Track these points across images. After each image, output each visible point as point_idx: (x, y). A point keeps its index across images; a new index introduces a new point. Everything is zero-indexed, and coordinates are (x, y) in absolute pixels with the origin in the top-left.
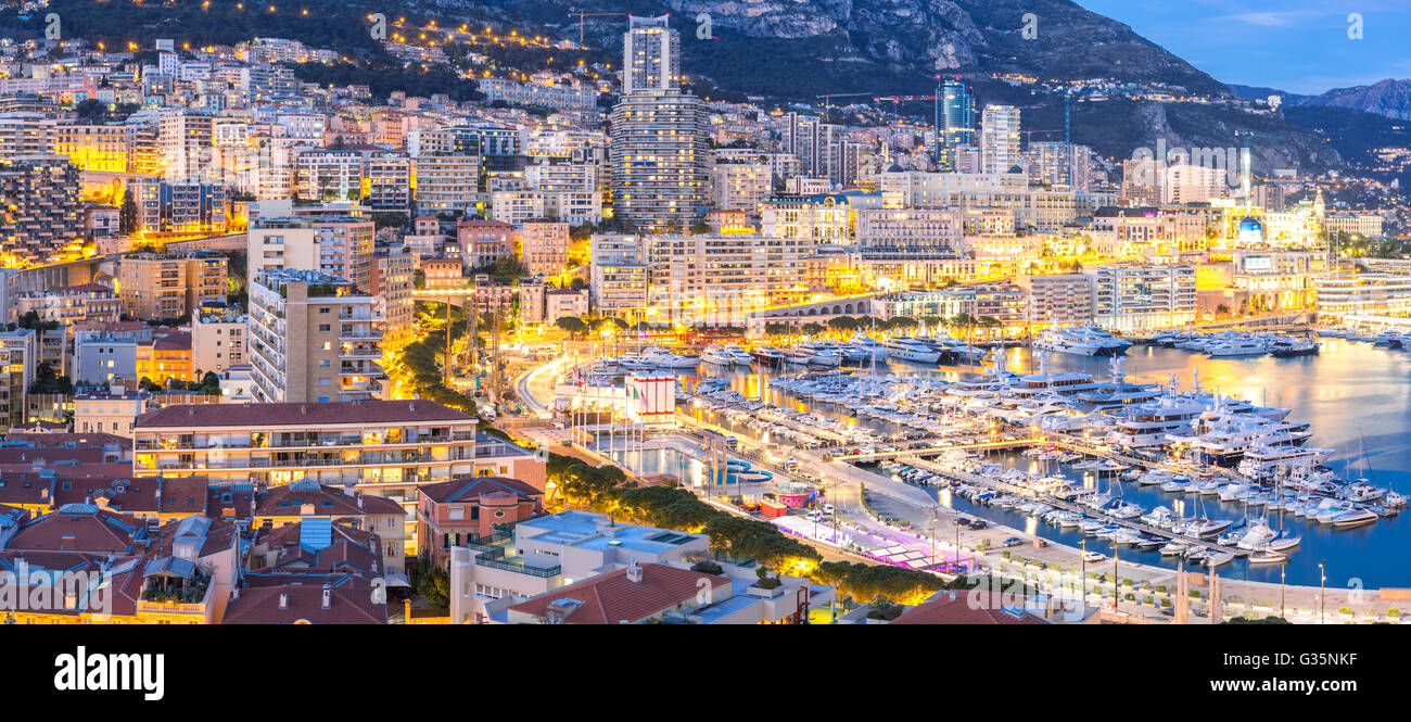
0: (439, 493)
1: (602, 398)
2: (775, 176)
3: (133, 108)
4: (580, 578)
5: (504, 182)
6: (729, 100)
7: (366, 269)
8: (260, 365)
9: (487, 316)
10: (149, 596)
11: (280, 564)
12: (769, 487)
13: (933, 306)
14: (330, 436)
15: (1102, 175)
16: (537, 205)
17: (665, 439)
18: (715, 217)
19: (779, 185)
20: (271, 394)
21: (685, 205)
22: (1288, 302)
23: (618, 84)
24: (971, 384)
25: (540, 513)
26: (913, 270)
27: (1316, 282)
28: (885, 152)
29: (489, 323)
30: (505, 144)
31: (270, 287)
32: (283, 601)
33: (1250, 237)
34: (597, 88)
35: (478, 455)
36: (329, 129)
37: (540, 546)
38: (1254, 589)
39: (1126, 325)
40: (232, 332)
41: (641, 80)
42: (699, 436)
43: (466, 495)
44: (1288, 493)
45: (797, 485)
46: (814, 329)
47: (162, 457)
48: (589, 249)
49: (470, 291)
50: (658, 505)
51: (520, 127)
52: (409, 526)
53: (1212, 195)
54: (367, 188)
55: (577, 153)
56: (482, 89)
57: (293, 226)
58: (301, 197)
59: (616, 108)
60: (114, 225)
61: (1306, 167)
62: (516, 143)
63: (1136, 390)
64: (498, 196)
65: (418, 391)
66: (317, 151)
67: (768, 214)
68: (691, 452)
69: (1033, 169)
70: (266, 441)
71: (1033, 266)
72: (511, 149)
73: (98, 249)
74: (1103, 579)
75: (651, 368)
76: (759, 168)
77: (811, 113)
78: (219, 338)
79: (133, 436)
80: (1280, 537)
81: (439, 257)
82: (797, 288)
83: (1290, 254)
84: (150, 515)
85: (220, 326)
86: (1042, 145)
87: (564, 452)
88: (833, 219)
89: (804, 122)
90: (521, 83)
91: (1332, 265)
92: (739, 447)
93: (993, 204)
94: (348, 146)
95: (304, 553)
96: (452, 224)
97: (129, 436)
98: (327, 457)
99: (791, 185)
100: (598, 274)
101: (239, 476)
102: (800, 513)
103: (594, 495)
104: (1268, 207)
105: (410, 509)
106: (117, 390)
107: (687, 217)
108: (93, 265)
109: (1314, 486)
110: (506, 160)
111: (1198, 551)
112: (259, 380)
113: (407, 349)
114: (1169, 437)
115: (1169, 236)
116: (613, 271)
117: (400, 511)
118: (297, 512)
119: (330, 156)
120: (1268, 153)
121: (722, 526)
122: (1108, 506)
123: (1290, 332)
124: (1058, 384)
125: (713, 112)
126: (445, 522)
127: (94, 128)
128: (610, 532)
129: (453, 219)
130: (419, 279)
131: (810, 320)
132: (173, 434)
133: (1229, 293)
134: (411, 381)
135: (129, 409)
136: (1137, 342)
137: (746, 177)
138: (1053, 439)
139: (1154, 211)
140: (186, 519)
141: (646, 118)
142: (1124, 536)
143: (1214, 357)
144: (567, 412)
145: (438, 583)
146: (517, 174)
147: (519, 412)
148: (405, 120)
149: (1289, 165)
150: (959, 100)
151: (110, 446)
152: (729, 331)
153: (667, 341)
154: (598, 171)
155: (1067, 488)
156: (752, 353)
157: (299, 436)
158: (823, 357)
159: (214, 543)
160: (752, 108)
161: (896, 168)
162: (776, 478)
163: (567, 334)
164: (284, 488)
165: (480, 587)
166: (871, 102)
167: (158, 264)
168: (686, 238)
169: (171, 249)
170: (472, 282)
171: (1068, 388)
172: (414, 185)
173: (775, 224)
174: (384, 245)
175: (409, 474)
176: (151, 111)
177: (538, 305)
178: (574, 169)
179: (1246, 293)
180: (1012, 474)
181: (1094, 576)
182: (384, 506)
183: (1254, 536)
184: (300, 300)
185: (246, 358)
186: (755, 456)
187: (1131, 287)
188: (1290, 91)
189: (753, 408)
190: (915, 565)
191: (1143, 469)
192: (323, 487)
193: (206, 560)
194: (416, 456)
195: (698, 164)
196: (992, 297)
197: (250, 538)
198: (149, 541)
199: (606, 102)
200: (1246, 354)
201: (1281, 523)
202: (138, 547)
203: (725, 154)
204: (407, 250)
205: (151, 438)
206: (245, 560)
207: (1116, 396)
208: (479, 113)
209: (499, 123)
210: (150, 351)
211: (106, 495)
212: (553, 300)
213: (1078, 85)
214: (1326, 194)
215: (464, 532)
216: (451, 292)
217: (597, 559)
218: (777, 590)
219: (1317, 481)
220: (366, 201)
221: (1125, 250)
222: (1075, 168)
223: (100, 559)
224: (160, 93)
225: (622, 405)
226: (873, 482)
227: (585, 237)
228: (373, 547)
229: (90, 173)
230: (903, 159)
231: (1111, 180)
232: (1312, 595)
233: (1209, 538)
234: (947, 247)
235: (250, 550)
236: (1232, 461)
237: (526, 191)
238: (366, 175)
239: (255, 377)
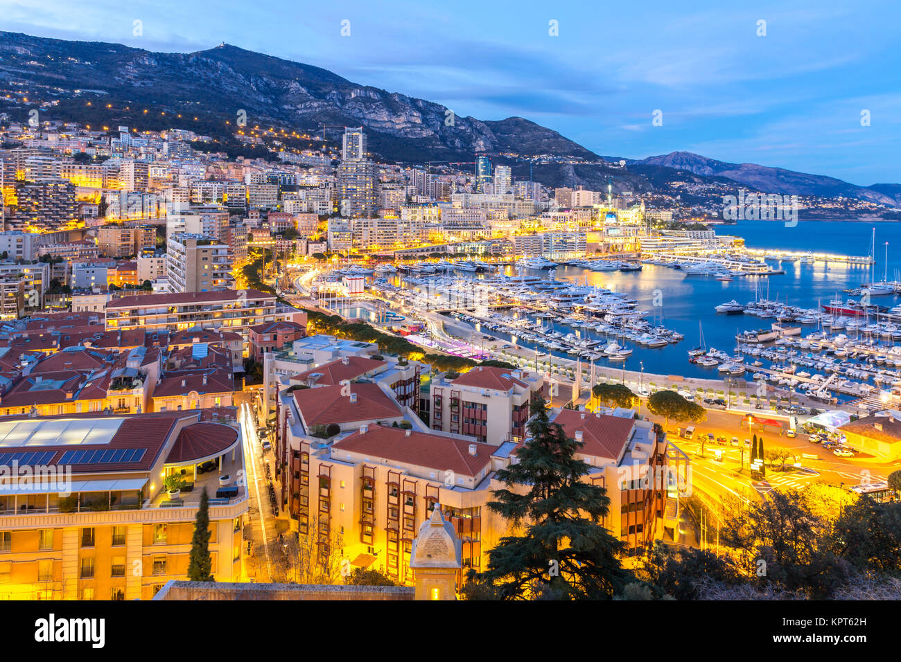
0: (258, 329)
1: (333, 287)
2: (407, 195)
3: (106, 158)
4: (322, 364)
5: (290, 196)
6: (388, 163)
7: (225, 233)
8: (172, 276)
9: (282, 253)
10: (113, 388)
11: (182, 366)
12: (403, 323)
13: (474, 248)
14: (207, 307)
15: (546, 195)
16: (304, 207)
17: (359, 304)
18: (381, 211)
19: (409, 199)
20: (178, 289)
21: (369, 207)
22: (627, 248)
23: (340, 156)
24: (490, 281)
25: (305, 336)
26: (465, 234)
27: (641, 239)
28: (454, 185)
29: (282, 256)
30: (290, 180)
31: (178, 241)
32: (184, 383)
33: (611, 220)
34: (331, 157)
35: (277, 312)
36: (207, 171)
37: (304, 350)
38: (611, 371)
39: (556, 256)
40: (159, 262)
41: (350, 155)
42: (374, 302)
43: (272, 330)
44: (627, 330)
45: (415, 322)
46: (423, 258)
47: (121, 321)
48: (327, 225)
49: (273, 242)
50: (356, 331)
51: (297, 173)
52: (245, 344)
53: (594, 203)
54: (226, 198)
55: (322, 185)
56: (280, 156)
57: (190, 214)
58: (194, 201)
59: (339, 166)
60: (95, 212)
61: (636, 190)
62: (295, 180)
63: (560, 284)
64: (287, 202)
65: (249, 286)
66: (201, 181)
67: (404, 211)
68: (370, 309)
69: (517, 192)
70: (175, 310)
71: (516, 232)
72: (293, 182)
73: (86, 224)
74: (544, 364)
75: (354, 274)
76: (400, 191)
77: (422, 169)
78: (152, 264)
79: (105, 312)
80: (623, 349)
81: (259, 228)
82: (416, 241)
83: (628, 228)
84: (114, 349)
85: (153, 259)
86: (520, 183)
87: (315, 310)
88: (432, 212)
89: (420, 173)
90: (297, 155)
91: (648, 233)
92: (391, 307)
93: (500, 207)
94: (217, 180)
95: (194, 360)
96: (265, 214)
97: (103, 312)
98: (206, 316)
99: (414, 199)
100: (331, 235)
101: (162, 327)
102: (417, 334)
103: (328, 328)
104: (619, 208)
105: (245, 337)
106: (98, 290)
107: (369, 211)
108: (83, 232)
109: (639, 327)
110: (290, 187)
111: (587, 353)
112: (172, 283)
113: (245, 267)
114: (574, 304)
115: (575, 220)
116: (338, 234)
117: (241, 338)
118: (191, 342)
119: (208, 183)
120: (619, 185)
121: (383, 340)
122: (547, 332)
123: (628, 261)
124: (526, 281)
125: (381, 168)
126: (261, 342)
127: (84, 167)
128: (335, 343)
129: (266, 212)
130: (250, 238)
131: (422, 254)
132: (127, 309)
133: (601, 244)
134: (246, 281)
135: (102, 300)
136: (560, 264)
137: (395, 195)
138: (524, 303)
139: (568, 210)
140: (133, 349)
141: (352, 170)
142: (554, 345)
143: (594, 271)
144: (317, 293)
145: (258, 369)
146: (295, 193)
147: (295, 293)
148: (244, 169)
149: (629, 190)
150: (485, 164)
151: (92, 317)
152: (387, 258)
153: (361, 263)
154: (331, 192)
155: (530, 324)
156: (397, 268)
157: (192, 307)
158: (427, 269)
159: (148, 359)
160: (398, 167)
161: (458, 192)
162: (407, 319)
163: (317, 260)
164: (184, 331)
165: (277, 370)
166: (448, 165)
167: (120, 231)
168: (369, 220)
169: (127, 224)
170: (275, 239)
171: (530, 283)
172: (248, 197)
173: (407, 214)
174: (233, 222)
175: (245, 322)
176: (116, 160)
177: (304, 249)
178: (321, 191)
179: (609, 244)
180: (506, 318)
181: (541, 362)
182: (233, 336)
183: (611, 348)
184: (193, 247)
185: (165, 273)
186: (398, 310)
187: (558, 241)
188: (630, 158)
189: (397, 290)
190: (465, 356)
191: (563, 317)
192: (204, 330)
193: (144, 367)
194: (248, 313)
195: (375, 189)
196: (498, 245)
197: (167, 355)
198: (113, 361)
199: (335, 163)
200: (609, 270)
201: (624, 343)
202: (108, 364)
203: (385, 186)
204: (245, 225)
205: (115, 312)
206: (164, 366)
207: (551, 286)
208: (278, 167)
209: (287, 171)
210: (115, 271)
211: (90, 341)
212: (310, 245)
213: (536, 158)
214: (645, 202)
215: (270, 346)
216: (265, 243)
217: (329, 355)
218: (407, 367)
219: (640, 325)
220: (225, 204)
221: (555, 226)
222: (534, 192)
223: (86, 372)
224: (121, 152)
225: (341, 289)
226: (448, 322)
227: (326, 220)
228: (228, 355)
229: (81, 188)
230: (461, 188)
231: (550, 197)
232: (637, 375)
233: (591, 347)
234: (480, 224)
235: (167, 361)
236: (602, 315)
237: (300, 200)
238: (225, 192)
239: (170, 282)
